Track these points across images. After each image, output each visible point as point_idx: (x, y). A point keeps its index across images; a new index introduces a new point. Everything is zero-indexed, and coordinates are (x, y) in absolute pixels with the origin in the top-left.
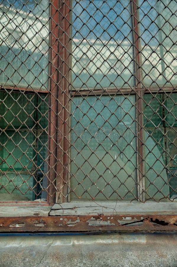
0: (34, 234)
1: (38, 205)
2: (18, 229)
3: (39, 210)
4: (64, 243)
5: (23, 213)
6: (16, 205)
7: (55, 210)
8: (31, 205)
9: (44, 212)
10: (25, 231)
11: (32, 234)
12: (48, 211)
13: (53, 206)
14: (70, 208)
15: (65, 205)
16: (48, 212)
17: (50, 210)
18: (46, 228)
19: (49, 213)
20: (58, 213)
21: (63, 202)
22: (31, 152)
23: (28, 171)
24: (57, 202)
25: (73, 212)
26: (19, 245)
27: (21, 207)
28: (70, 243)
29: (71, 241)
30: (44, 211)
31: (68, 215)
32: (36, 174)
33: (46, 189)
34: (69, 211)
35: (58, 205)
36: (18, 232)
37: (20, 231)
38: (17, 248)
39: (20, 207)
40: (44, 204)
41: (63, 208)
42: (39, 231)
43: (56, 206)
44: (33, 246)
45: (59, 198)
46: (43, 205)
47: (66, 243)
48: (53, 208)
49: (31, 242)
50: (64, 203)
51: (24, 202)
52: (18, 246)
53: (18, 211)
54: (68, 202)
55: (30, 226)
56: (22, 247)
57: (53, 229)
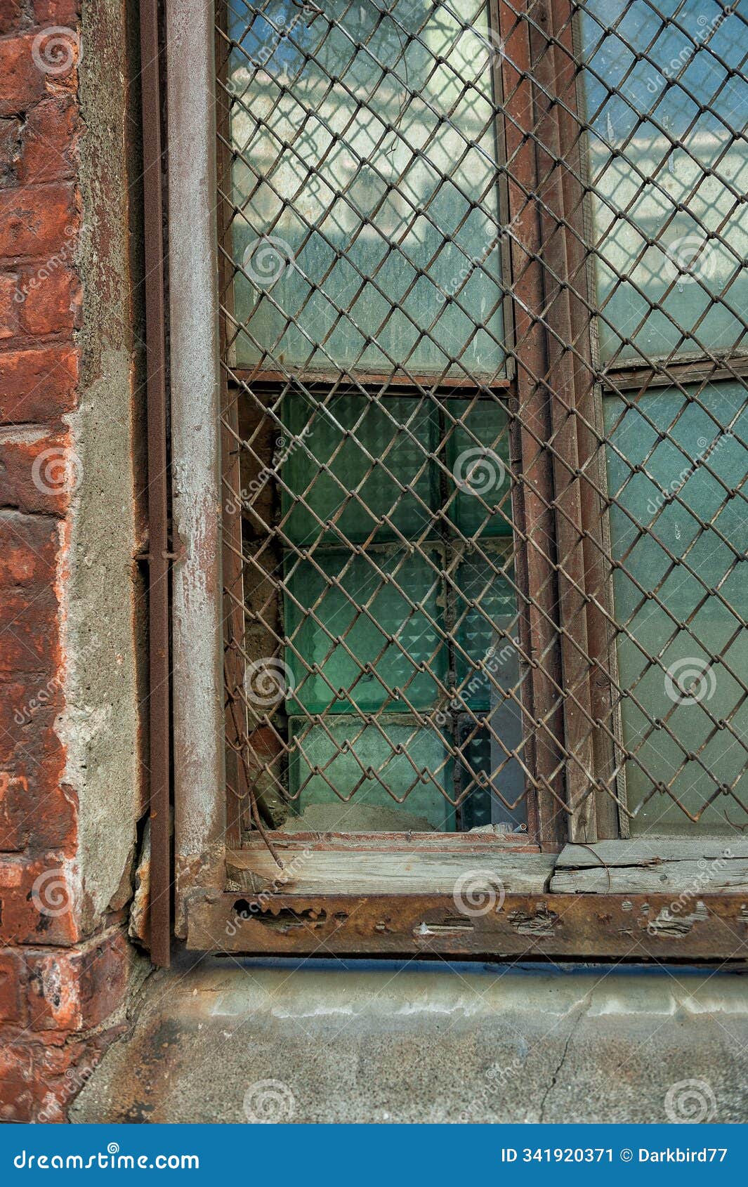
0: (507, 967)
1: (495, 849)
2: (448, 943)
3: (507, 872)
4: (640, 1008)
5: (444, 880)
6: (411, 850)
7: (573, 868)
8: (468, 848)
9: (524, 877)
10: (477, 952)
11: (496, 965)
12: (542, 873)
13: (560, 853)
14: (635, 862)
15: (611, 850)
16: (542, 879)
17: (550, 870)
18: (562, 941)
19: (548, 884)
20: (590, 881)
21: (599, 838)
22: (428, 637)
23: (413, 712)
24: (577, 837)
25: (650, 882)
26: (452, 1006)
27: (430, 858)
28: (666, 1006)
29: (668, 1000)
30: (526, 873)
31: (631, 891)
32: (455, 726)
33: (547, 783)
34: (635, 875)
35: (583, 849)
36: (449, 954)
37: (456, 951)
38: (447, 1020)
39: (426, 857)
40: (518, 845)
41: (606, 861)
42: (533, 952)
43: (571, 855)
44: (511, 1016)
45: (582, 821)
46: (516, 850)
47: (648, 1008)
48: (560, 862)
49: (500, 998)
50: (605, 842)
51: (439, 836)
52: (447, 1012)
53: (421, 874)
54: (620, 837)
55: (497, 932)
56: (467, 1015)
57: (593, 947)
